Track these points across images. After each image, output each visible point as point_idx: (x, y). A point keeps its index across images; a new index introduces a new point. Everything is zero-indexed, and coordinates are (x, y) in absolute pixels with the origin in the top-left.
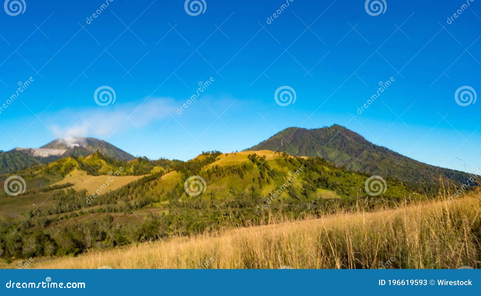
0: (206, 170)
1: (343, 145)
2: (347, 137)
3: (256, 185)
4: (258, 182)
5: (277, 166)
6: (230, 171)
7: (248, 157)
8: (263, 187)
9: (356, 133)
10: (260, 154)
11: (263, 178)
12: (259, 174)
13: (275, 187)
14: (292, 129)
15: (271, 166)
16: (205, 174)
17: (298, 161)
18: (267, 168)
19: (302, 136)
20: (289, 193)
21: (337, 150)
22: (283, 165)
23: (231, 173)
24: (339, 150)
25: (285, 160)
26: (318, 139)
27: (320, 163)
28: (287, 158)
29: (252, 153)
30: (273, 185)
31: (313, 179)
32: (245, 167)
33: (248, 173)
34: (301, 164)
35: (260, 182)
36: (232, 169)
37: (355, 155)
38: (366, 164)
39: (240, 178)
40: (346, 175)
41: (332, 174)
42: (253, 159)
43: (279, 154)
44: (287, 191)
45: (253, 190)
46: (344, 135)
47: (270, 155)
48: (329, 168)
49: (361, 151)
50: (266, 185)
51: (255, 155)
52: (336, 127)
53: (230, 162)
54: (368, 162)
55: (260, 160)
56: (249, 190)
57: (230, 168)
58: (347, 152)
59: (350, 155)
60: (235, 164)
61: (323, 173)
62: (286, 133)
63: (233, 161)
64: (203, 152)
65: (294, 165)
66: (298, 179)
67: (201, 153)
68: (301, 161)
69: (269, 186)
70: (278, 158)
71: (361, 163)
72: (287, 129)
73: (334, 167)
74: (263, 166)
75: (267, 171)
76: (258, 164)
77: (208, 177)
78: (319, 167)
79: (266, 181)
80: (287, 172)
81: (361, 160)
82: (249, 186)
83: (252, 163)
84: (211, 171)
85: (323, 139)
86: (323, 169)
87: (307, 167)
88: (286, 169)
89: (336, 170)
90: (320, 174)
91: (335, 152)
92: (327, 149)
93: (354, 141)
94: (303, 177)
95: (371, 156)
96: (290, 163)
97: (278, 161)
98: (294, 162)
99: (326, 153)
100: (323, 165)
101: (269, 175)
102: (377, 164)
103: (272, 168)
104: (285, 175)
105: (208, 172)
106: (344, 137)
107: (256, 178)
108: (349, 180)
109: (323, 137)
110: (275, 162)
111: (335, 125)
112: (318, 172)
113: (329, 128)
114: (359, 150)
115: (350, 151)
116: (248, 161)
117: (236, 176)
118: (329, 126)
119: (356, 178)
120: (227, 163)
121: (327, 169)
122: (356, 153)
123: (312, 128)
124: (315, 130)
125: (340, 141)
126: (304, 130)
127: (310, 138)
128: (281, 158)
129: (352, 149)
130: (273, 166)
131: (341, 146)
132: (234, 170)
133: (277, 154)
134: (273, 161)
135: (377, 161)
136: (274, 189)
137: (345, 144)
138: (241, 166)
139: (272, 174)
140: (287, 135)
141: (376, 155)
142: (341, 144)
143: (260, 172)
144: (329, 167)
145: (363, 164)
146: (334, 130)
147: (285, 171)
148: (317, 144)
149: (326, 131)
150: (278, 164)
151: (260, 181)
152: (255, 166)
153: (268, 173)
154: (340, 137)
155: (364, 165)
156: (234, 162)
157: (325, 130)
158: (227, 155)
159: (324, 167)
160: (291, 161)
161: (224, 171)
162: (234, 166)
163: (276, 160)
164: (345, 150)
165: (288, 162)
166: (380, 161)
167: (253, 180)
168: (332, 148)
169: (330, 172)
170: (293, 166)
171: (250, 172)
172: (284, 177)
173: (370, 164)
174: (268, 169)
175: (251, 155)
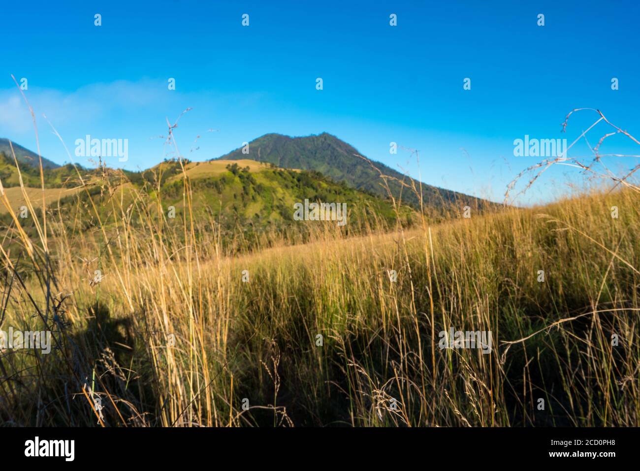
0: (173, 182)
1: (333, 158)
2: (338, 149)
3: (239, 203)
4: (241, 199)
5: (264, 179)
6: (204, 184)
7: (227, 168)
8: (247, 205)
9: (348, 144)
10: (242, 164)
11: (247, 194)
12: (242, 189)
13: (263, 205)
14: (272, 135)
15: (256, 179)
16: (172, 187)
17: (289, 175)
18: (252, 182)
19: (284, 145)
20: (281, 214)
21: (326, 164)
22: (272, 179)
23: (206, 187)
24: (329, 164)
25: (274, 172)
26: (304, 149)
27: (316, 178)
28: (276, 170)
29: (232, 162)
30: (260, 202)
31: (309, 197)
32: (224, 180)
33: (227, 188)
34: (293, 177)
35: (243, 200)
36: (207, 181)
37: (346, 171)
38: (359, 182)
39: (217, 194)
40: (347, 192)
41: (330, 191)
42: (234, 170)
43: (266, 164)
44: (278, 211)
45: (235, 209)
46: (335, 146)
47: (254, 167)
48: (327, 184)
49: (355, 166)
50: (252, 203)
51: (236, 165)
52: (325, 136)
53: (204, 173)
54: (362, 180)
55: (242, 172)
56: (230, 208)
57: (205, 180)
58: (338, 167)
59: (341, 171)
60: (211, 175)
61: (320, 190)
62: (264, 141)
63: (207, 171)
64: (165, 159)
65: (285, 179)
66: (291, 196)
67: (163, 161)
68: (293, 175)
69: (255, 205)
70: (265, 170)
71: (354, 181)
72: (266, 136)
73: (332, 182)
74: (246, 179)
75: (251, 186)
76: (241, 177)
77: (175, 191)
78: (316, 183)
79: (251, 198)
80: (277, 187)
81: (354, 177)
82: (230, 204)
83: (233, 175)
84: (179, 184)
85: (309, 150)
86: (320, 185)
87: (301, 182)
88: (275, 184)
89: (335, 187)
90: (317, 191)
91: (324, 167)
92: (314, 163)
93: (346, 154)
94: (297, 194)
95: (366, 173)
96: (280, 177)
97: (265, 174)
98: (285, 176)
99: (313, 167)
100: (319, 180)
101: (255, 191)
102: (372, 182)
103: (258, 182)
104: (274, 191)
105: (175, 185)
106: (334, 149)
107: (239, 194)
108: (350, 198)
109: (309, 147)
110: (261, 175)
111: (324, 133)
112: (314, 188)
113: (317, 137)
114: (352, 165)
115: (341, 166)
116: (226, 172)
117: (213, 191)
118: (317, 134)
119: (358, 197)
120: (200, 174)
121: (324, 185)
122: (348, 168)
123: (297, 136)
124: (300, 138)
125: (329, 153)
126: (287, 137)
127: (294, 147)
128: (269, 170)
129: (343, 163)
130: (260, 180)
131: (331, 160)
132: (209, 183)
133: (263, 165)
134: (258, 173)
135: (373, 179)
136: (262, 208)
137: (335, 157)
138: (219, 179)
139: (259, 189)
140: (265, 142)
141: (371, 171)
142: (331, 156)
143: (244, 187)
144: (327, 182)
145: (356, 181)
146: (323, 140)
147: (273, 186)
148: (302, 155)
149: (314, 141)
150: (265, 177)
151: (243, 197)
152: (237, 179)
153: (253, 188)
154: (330, 148)
155: (357, 183)
156: (209, 173)
157: (312, 139)
158: (198, 164)
159: (321, 182)
160: (281, 174)
161: (196, 184)
162: (209, 179)
163: (262, 172)
164: (336, 165)
165: (278, 175)
166: (376, 178)
167: (235, 196)
168: (319, 161)
169: (329, 188)
170: (283, 180)
171: (230, 187)
172: (273, 194)
173: (365, 182)
174: (253, 184)
175: (231, 165)
